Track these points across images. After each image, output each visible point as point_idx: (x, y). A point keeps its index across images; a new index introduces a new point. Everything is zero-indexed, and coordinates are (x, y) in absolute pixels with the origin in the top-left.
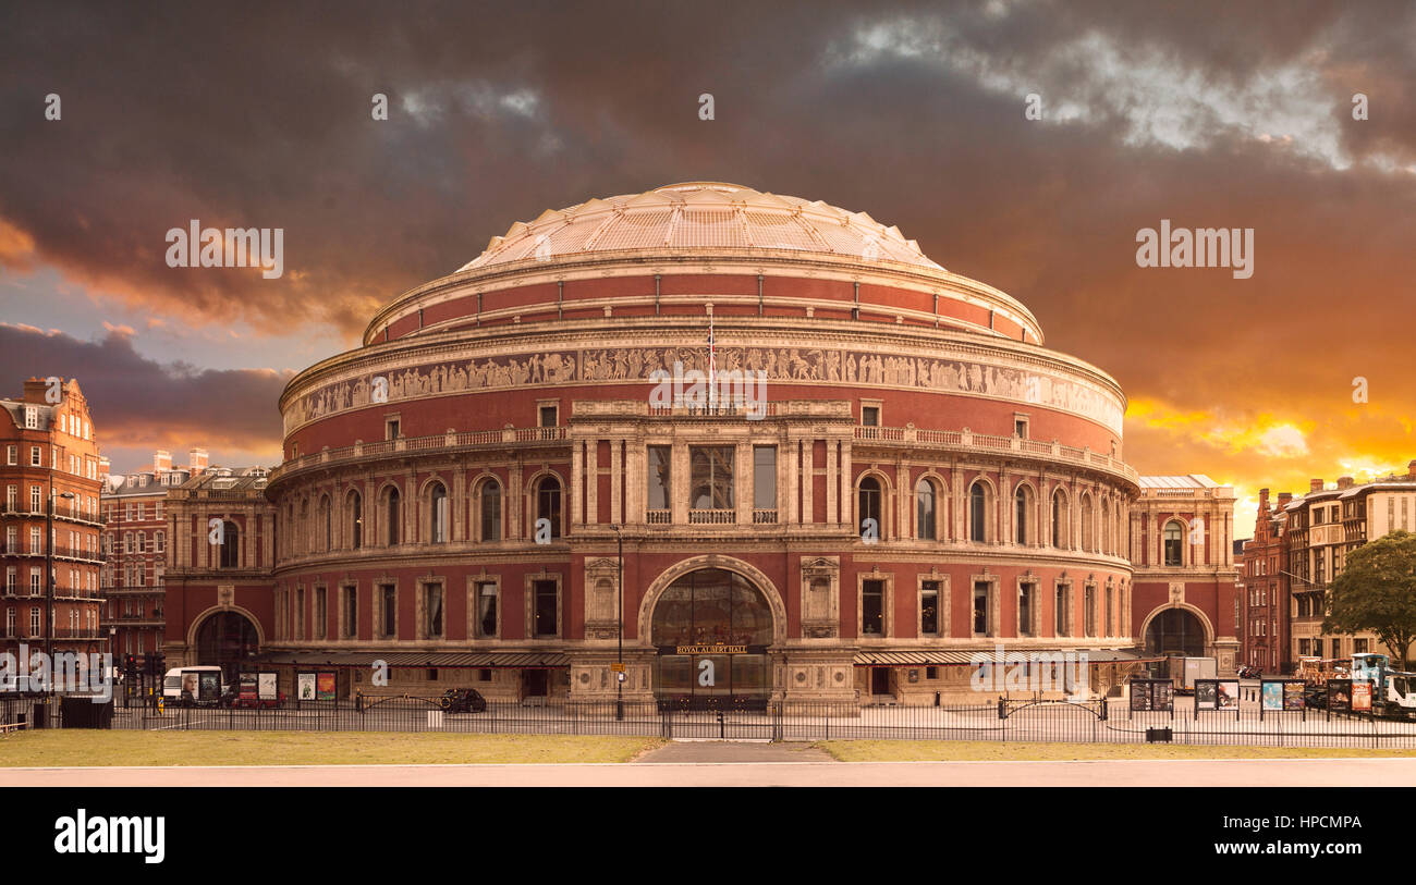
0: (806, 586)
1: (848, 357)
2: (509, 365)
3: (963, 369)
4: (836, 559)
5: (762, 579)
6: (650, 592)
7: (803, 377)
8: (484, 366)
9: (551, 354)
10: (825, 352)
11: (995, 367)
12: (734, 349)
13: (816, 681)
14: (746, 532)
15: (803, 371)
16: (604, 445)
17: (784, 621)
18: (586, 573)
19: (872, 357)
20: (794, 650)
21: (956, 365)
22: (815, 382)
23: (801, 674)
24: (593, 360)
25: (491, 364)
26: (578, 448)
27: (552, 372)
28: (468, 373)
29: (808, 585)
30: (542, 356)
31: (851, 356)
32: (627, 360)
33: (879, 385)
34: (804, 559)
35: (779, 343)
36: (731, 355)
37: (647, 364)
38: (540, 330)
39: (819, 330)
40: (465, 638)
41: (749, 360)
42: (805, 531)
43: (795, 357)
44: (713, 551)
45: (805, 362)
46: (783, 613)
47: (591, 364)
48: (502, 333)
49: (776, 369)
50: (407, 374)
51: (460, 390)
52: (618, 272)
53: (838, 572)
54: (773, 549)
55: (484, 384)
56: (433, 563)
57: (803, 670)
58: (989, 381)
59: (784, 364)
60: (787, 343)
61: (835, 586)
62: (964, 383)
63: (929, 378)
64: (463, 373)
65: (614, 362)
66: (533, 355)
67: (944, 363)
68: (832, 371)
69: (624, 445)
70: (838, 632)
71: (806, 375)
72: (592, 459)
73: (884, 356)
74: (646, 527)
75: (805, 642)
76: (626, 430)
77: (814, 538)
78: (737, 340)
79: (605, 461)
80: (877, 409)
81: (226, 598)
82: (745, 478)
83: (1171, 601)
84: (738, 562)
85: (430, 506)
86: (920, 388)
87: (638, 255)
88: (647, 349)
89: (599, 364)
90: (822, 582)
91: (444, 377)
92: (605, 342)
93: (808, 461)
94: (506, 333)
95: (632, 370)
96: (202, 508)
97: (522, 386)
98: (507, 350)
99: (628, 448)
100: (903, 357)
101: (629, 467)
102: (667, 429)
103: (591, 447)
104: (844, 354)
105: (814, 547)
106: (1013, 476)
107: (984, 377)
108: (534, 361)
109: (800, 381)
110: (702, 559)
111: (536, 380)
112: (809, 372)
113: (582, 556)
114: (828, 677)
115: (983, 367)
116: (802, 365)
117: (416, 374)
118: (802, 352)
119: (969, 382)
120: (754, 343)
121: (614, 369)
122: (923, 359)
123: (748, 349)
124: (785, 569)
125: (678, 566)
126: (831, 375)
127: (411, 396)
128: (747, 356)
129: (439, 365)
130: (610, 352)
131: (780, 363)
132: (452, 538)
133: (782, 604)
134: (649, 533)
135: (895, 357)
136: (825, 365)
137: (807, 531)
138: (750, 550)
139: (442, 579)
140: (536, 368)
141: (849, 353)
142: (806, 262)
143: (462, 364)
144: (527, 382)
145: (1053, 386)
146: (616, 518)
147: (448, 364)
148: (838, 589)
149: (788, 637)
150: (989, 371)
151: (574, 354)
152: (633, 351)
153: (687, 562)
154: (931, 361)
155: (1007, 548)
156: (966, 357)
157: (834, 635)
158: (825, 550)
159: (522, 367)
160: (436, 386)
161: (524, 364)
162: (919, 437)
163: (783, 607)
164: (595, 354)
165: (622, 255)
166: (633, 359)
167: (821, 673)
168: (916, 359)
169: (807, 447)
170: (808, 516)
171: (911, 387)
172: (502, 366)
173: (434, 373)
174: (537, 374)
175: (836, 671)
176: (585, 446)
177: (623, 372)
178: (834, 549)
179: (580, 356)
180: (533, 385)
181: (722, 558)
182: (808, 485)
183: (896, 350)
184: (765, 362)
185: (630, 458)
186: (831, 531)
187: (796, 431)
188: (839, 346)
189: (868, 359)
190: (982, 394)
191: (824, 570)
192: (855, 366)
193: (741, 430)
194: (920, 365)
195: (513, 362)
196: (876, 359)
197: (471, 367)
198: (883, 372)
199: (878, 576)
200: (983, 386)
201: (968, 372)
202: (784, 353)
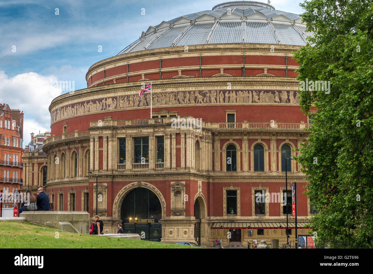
0: (172, 194)
1: (220, 93)
2: (96, 103)
3: (277, 93)
4: (184, 183)
5: (157, 191)
6: (117, 197)
7: (201, 103)
8: (89, 104)
9: (109, 98)
10: (210, 91)
12: (173, 92)
13: (176, 234)
14: (152, 172)
15: (201, 100)
16: (101, 138)
17: (165, 209)
18: (94, 190)
19: (231, 92)
20: (167, 221)
21: (273, 92)
22: (206, 104)
24: (122, 100)
25: (91, 103)
26: (92, 140)
27: (109, 106)
28: (84, 107)
29: (173, 193)
30: (106, 99)
31: (222, 92)
32: (134, 100)
33: (234, 104)
34: (172, 183)
35: (191, 89)
36: (171, 95)
37: (141, 101)
38: (105, 88)
39: (206, 82)
41: (179, 97)
42: (172, 171)
43: (197, 94)
44: (140, 180)
45: (201, 96)
46: (165, 205)
47: (122, 102)
48: (94, 90)
49: (189, 100)
50: (69, 107)
51: (82, 114)
52: (147, 59)
53: (184, 188)
54: (161, 179)
55: (89, 111)
56: (73, 185)
57: (172, 230)
59: (192, 97)
60: (194, 89)
61: (184, 194)
62: (277, 100)
63: (259, 99)
65: (129, 100)
66: (103, 99)
67: (266, 91)
68: (213, 99)
69: (107, 138)
70: (185, 213)
71: (202, 102)
72: (97, 144)
73: (237, 91)
74: (117, 171)
75: (172, 217)
76: (108, 132)
77: (175, 174)
78: (174, 89)
79: (101, 146)
80: (234, 114)
84: (149, 184)
85: (74, 161)
86: (254, 104)
89: (124, 102)
91: (78, 109)
92: (126, 92)
93: (174, 142)
94: (95, 90)
95: (135, 104)
96: (36, 160)
97: (100, 112)
98: (96, 97)
99: (109, 139)
100: (246, 91)
101: (110, 147)
102: (124, 131)
103: (97, 140)
104: (218, 92)
105: (175, 178)
107: (289, 96)
108: (104, 101)
109: (199, 104)
110: (136, 183)
111: (104, 110)
112: (203, 100)
113: (93, 183)
114: (181, 232)
115: (288, 92)
116: (200, 97)
117: (71, 107)
118: (200, 92)
119: (280, 99)
120: (180, 89)
121: (129, 103)
122: (256, 91)
123: (178, 92)
124: (165, 188)
125: (127, 186)
126: (213, 101)
127: (70, 116)
128: (177, 95)
129: (77, 103)
130: (128, 97)
131: (191, 98)
133: (165, 202)
134: (117, 173)
135: (242, 91)
136: (210, 97)
137: (173, 171)
138: (153, 180)
140: (104, 104)
141: (220, 91)
142: (220, 49)
143: (82, 103)
144: (101, 110)
146: (105, 167)
147: (79, 103)
149: (167, 215)
150: (292, 94)
151: (116, 98)
152: (136, 96)
153: (130, 185)
154: (260, 91)
156: (278, 88)
157: (183, 215)
158: (180, 179)
159: (100, 104)
160: (76, 113)
161: (101, 103)
162: (251, 126)
163: (165, 203)
164: (123, 97)
166: (136, 99)
167: (178, 231)
168: (252, 91)
170: (174, 165)
171: (250, 103)
172: (94, 104)
173: (75, 107)
174: (104, 107)
175: (184, 230)
176: (94, 139)
177: (132, 105)
178: (183, 179)
179: (118, 98)
180: (103, 111)
181: (143, 183)
182: (174, 152)
183: (242, 88)
184: (185, 97)
185: (110, 143)
186: (182, 171)
187: (169, 130)
188: (216, 88)
189: (229, 93)
190: (288, 104)
191: (178, 188)
192: (223, 96)
193: (151, 130)
194: (254, 93)
195: (97, 102)
196: (233, 92)
197: (85, 104)
198: (236, 98)
199: (232, 188)
200: (289, 100)
201: (279, 95)
202: (193, 93)
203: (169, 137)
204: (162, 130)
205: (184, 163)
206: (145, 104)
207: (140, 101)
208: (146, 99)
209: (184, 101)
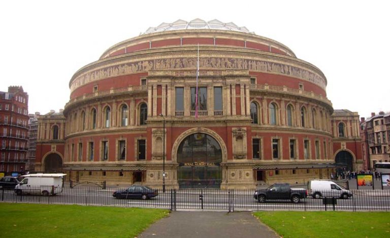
0: (234, 139)
2: (131, 66)
4: (245, 129)
5: (218, 137)
7: (230, 67)
9: (145, 61)
10: (237, 59)
11: (292, 67)
12: (206, 58)
13: (239, 176)
14: (211, 119)
16: (159, 86)
17: (226, 153)
18: (153, 135)
20: (230, 164)
21: (280, 65)
22: (234, 69)
23: (233, 173)
25: (126, 66)
27: (145, 67)
28: (118, 69)
29: (235, 138)
30: (142, 62)
31: (246, 61)
33: (255, 71)
34: (233, 129)
35: (221, 56)
36: (205, 60)
38: (142, 54)
40: (114, 161)
41: (211, 62)
44: (199, 126)
46: (226, 150)
47: (158, 64)
49: (221, 65)
50: (100, 71)
51: (116, 75)
53: (246, 133)
54: (221, 125)
56: (105, 134)
57: (234, 172)
58: (290, 71)
59: (223, 63)
60: (224, 56)
61: (245, 139)
62: (283, 71)
63: (272, 69)
65: (166, 63)
66: (139, 62)
67: (276, 64)
68: (239, 66)
69: (166, 86)
72: (155, 92)
74: (175, 117)
75: (235, 161)
76: (167, 81)
77: (237, 121)
78: (207, 55)
79: (159, 93)
81: (54, 149)
82: (211, 99)
83: (342, 148)
84: (209, 130)
85: (105, 115)
86: (269, 72)
87: (175, 32)
88: (177, 58)
90: (240, 137)
92: (163, 57)
93: (234, 92)
94: (131, 55)
97: (135, 72)
98: (131, 61)
99: (168, 88)
100: (262, 61)
101: (169, 95)
102: (182, 81)
103: (155, 87)
104: (243, 60)
105: (237, 124)
106: (300, 103)
108: (140, 64)
109: (229, 69)
110: (195, 129)
111: (140, 70)
112: (232, 66)
113: (151, 128)
114: (243, 174)
115: (288, 66)
116: (229, 63)
117: (103, 71)
118: (229, 59)
119: (284, 71)
120: (213, 56)
121: (166, 65)
122: (269, 62)
123: (211, 58)
124: (226, 133)
125: (186, 132)
127: (101, 78)
128: (210, 60)
129: (110, 67)
130: (165, 60)
132: (112, 125)
134: (176, 119)
135: (260, 61)
136: (237, 64)
137: (234, 118)
138: (213, 126)
139: (108, 140)
140: (140, 66)
141: (245, 60)
143: (117, 67)
144: (137, 71)
146: (164, 113)
147: (112, 67)
148: (246, 140)
149: (228, 159)
150: (290, 68)
151: (153, 61)
152: (172, 59)
153: (190, 131)
154: (272, 63)
155: (300, 128)
156: (283, 63)
157: (245, 158)
158: (241, 125)
161: (136, 65)
162: (270, 88)
163: (226, 147)
165: (170, 33)
166: (172, 62)
167: (240, 173)
168: (267, 62)
169: (233, 87)
170: (234, 113)
171: (266, 72)
172: (129, 66)
173: (108, 70)
174: (140, 68)
175: (246, 172)
176: (152, 87)
178: (245, 125)
179: (155, 61)
180: (139, 72)
181: (203, 129)
182: (234, 101)
183: (260, 59)
184: (217, 62)
185: (169, 91)
186: (243, 118)
187: (229, 81)
188: (241, 57)
189: (251, 62)
190: (289, 76)
191: (241, 133)
192: (247, 64)
193: (209, 81)
194: (268, 65)
195: (133, 65)
196: (254, 62)
197: (120, 67)
198: (256, 67)
199: (257, 137)
200: (289, 73)
201: (284, 68)
202: (223, 59)
203: (229, 87)
204: (221, 81)
205: (244, 111)
206: (182, 66)
207: (176, 64)
208: (182, 62)
209: (216, 65)
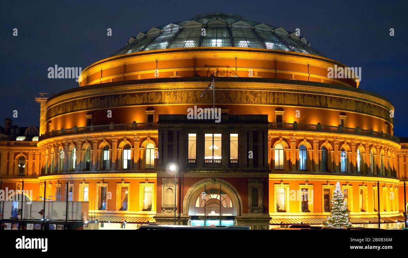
1: (270, 94)
2: (135, 97)
3: (318, 98)
8: (125, 97)
9: (151, 92)
10: (261, 92)
11: (331, 97)
12: (224, 90)
19: (280, 94)
21: (315, 96)
22: (256, 104)
24: (168, 95)
25: (128, 96)
27: (152, 100)
28: (119, 99)
30: (148, 93)
32: (181, 95)
35: (242, 88)
36: (223, 93)
37: (189, 97)
43: (248, 94)
45: (252, 96)
47: (167, 97)
49: (241, 99)
50: (95, 99)
51: (116, 106)
52: (180, 57)
55: (125, 104)
58: (329, 102)
59: (244, 97)
62: (318, 104)
63: (304, 102)
64: (117, 100)
65: (176, 96)
66: (144, 93)
67: (309, 95)
71: (253, 101)
73: (285, 93)
80: (282, 115)
86: (299, 106)
88: (189, 91)
89: (170, 97)
91: (110, 101)
95: (183, 99)
100: (292, 93)
104: (268, 93)
107: (326, 101)
108: (145, 95)
109: (250, 104)
111: (146, 103)
115: (326, 97)
117: (99, 99)
118: (251, 92)
119: (320, 103)
120: (232, 88)
121: (176, 99)
122: (301, 94)
123: (230, 91)
126: (263, 101)
127: (97, 108)
128: (229, 94)
129: (108, 96)
130: (175, 92)
131: (242, 97)
135: (289, 93)
136: (261, 97)
141: (270, 92)
143: (117, 96)
144: (142, 104)
145: (356, 104)
147: (111, 96)
150: (329, 99)
151: (160, 92)
154: (304, 95)
159: (140, 97)
160: (107, 105)
162: (300, 127)
164: (169, 92)
165: (181, 51)
168: (297, 94)
171: (296, 105)
173: (106, 99)
174: (146, 101)
177: (180, 100)
179: (163, 93)
184: (236, 96)
188: (266, 89)
189: (278, 95)
192: (273, 97)
194: (300, 97)
195: (137, 96)
196: (281, 94)
197: (121, 97)
198: (284, 100)
199: (282, 185)
200: (327, 104)
201: (319, 99)
202: (244, 92)
206: (195, 100)
208: (195, 95)
